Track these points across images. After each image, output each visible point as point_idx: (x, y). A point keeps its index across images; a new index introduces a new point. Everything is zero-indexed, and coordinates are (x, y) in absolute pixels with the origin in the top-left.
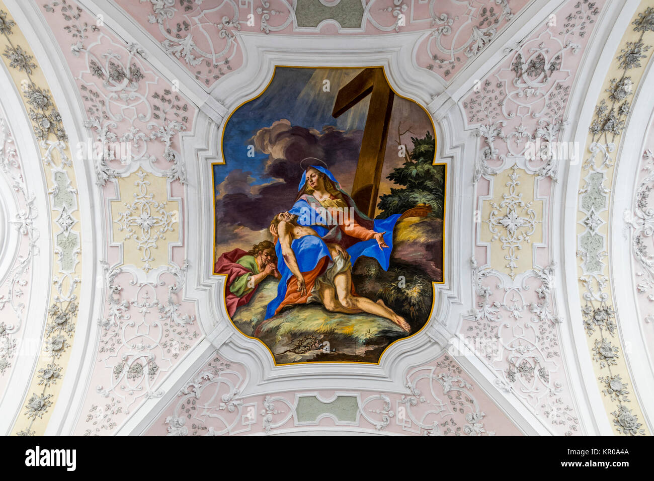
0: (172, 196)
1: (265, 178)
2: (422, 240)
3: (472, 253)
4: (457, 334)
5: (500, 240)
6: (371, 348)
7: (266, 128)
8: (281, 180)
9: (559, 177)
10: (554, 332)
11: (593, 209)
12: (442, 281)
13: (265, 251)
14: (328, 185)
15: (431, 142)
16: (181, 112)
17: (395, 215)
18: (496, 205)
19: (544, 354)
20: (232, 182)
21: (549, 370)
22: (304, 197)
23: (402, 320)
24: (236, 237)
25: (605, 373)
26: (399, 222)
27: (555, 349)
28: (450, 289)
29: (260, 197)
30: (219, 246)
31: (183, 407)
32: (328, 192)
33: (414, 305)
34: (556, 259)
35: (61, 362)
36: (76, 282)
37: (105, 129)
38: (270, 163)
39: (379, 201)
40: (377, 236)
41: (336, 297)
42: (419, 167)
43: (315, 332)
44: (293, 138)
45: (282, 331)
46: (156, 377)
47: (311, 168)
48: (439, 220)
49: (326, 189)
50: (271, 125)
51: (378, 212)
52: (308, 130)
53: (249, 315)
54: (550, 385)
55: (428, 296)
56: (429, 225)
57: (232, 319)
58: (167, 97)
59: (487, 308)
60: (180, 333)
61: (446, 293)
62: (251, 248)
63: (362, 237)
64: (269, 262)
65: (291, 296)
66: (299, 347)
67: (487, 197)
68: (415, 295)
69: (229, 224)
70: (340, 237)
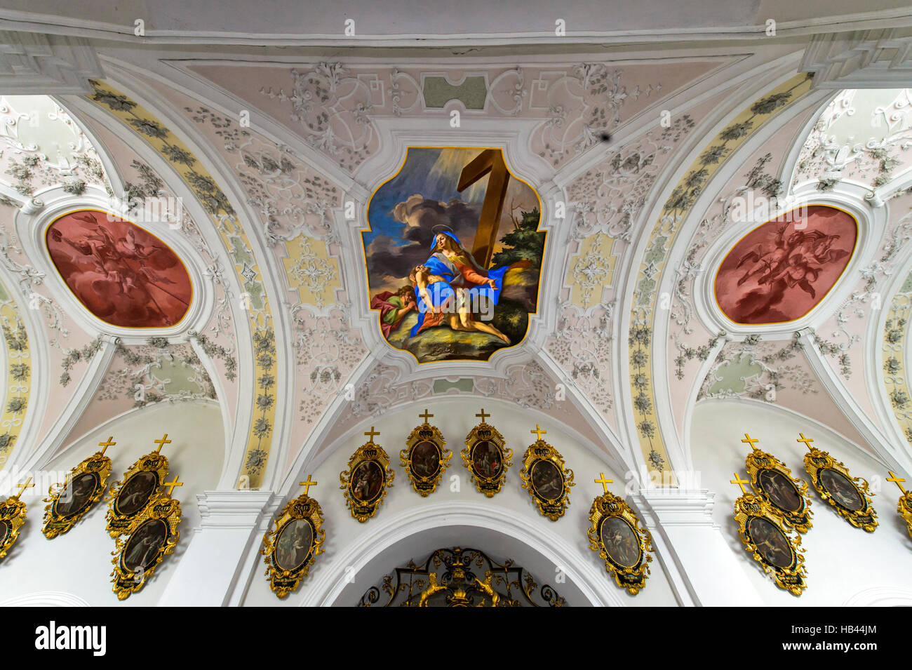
0: (331, 254)
1: (403, 242)
2: (523, 284)
3: (558, 292)
4: (543, 348)
5: (580, 283)
6: (483, 352)
7: (403, 203)
8: (417, 243)
9: (632, 241)
10: (608, 345)
11: (653, 262)
12: (535, 312)
13: (407, 293)
14: (453, 245)
15: (536, 215)
16: (330, 193)
17: (505, 267)
18: (581, 260)
19: (599, 359)
20: (377, 244)
21: (601, 370)
22: (435, 254)
23: (505, 337)
24: (384, 283)
25: (637, 372)
26: (507, 272)
27: (607, 357)
28: (540, 318)
29: (401, 254)
30: (372, 289)
32: (454, 250)
33: (514, 328)
34: (619, 297)
35: (271, 372)
36: (268, 317)
37: (267, 206)
38: (407, 230)
39: (493, 257)
40: (491, 282)
41: (459, 321)
42: (526, 234)
43: (445, 343)
44: (425, 209)
45: (422, 343)
47: (440, 233)
48: (537, 270)
49: (452, 248)
50: (407, 199)
51: (492, 265)
52: (437, 203)
53: (401, 336)
54: (599, 380)
55: (524, 323)
56: (529, 273)
57: (387, 340)
58: (317, 182)
59: (565, 330)
60: (352, 350)
61: (537, 321)
62: (397, 291)
63: (479, 282)
64: (411, 300)
65: (428, 322)
66: (434, 352)
67: (575, 255)
68: (516, 321)
69: (377, 274)
70: (462, 282)
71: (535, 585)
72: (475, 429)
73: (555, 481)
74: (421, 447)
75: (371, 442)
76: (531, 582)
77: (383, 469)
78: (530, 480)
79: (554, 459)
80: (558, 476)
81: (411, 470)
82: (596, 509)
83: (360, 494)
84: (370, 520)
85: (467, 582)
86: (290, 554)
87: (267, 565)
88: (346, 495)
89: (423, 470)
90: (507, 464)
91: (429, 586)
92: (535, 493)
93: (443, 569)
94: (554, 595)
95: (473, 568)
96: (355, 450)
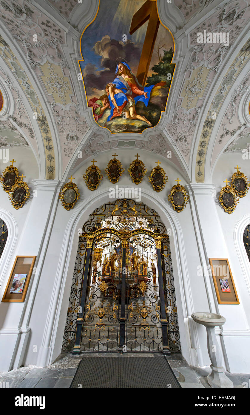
0: (65, 75)
1: (102, 68)
2: (160, 96)
3: (176, 101)
4: (165, 128)
5: (188, 96)
6: (140, 129)
7: (99, 41)
8: (108, 69)
9: (218, 72)
10: (193, 128)
11: (226, 85)
12: (164, 111)
13: (105, 99)
14: (127, 71)
15: (171, 53)
16: (58, 33)
17: (152, 86)
18: (190, 82)
19: (188, 135)
20: (88, 69)
21: (188, 139)
22: (118, 77)
23: (150, 123)
24: (93, 93)
25: (203, 140)
26: (153, 88)
27: (192, 133)
28: (166, 114)
29: (100, 76)
30: (88, 96)
31: (88, 147)
32: (127, 75)
33: (154, 119)
34: (204, 104)
35: (49, 135)
36: (41, 109)
37: (24, 41)
38: (103, 60)
39: (147, 79)
40: (145, 94)
41: (129, 114)
42: (165, 65)
43: (123, 125)
44: (112, 46)
45: (113, 124)
46: (79, 140)
47: (120, 63)
48: (168, 88)
49: (126, 73)
50: (101, 39)
51: (146, 84)
52: (118, 42)
53: (102, 121)
54: (186, 143)
55: (159, 116)
56: (164, 90)
57: (97, 122)
58: (49, 24)
59: (176, 120)
60: (82, 127)
61: (165, 115)
62: (100, 97)
63: (139, 94)
64: (107, 103)
65: (115, 114)
66: (118, 129)
67: (188, 79)
68: (155, 115)
69: (90, 87)
70: (131, 93)
71: (149, 209)
72: (134, 161)
73: (161, 180)
74: (113, 167)
75: (94, 165)
76: (148, 208)
77: (99, 174)
78: (152, 179)
79: (162, 173)
80: (162, 178)
81: (109, 175)
82: (173, 189)
83: (91, 182)
84: (95, 190)
85: (127, 208)
86: (69, 199)
87: (62, 202)
88: (86, 182)
89: (114, 175)
90: (144, 174)
91: (115, 208)
92: (153, 184)
93: (120, 204)
94: (155, 212)
95: (130, 204)
96: (88, 167)
